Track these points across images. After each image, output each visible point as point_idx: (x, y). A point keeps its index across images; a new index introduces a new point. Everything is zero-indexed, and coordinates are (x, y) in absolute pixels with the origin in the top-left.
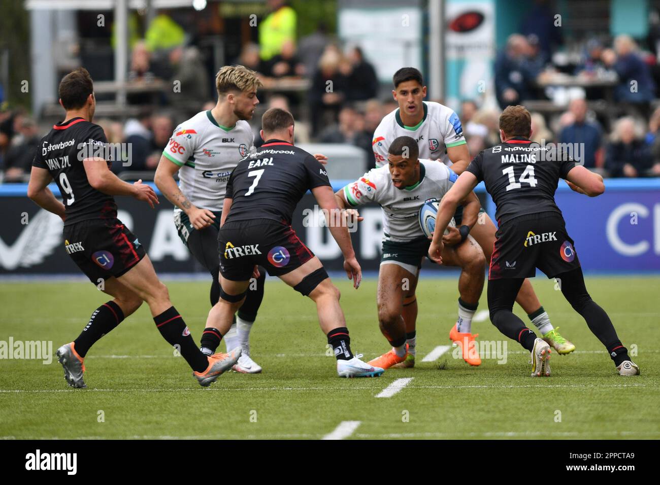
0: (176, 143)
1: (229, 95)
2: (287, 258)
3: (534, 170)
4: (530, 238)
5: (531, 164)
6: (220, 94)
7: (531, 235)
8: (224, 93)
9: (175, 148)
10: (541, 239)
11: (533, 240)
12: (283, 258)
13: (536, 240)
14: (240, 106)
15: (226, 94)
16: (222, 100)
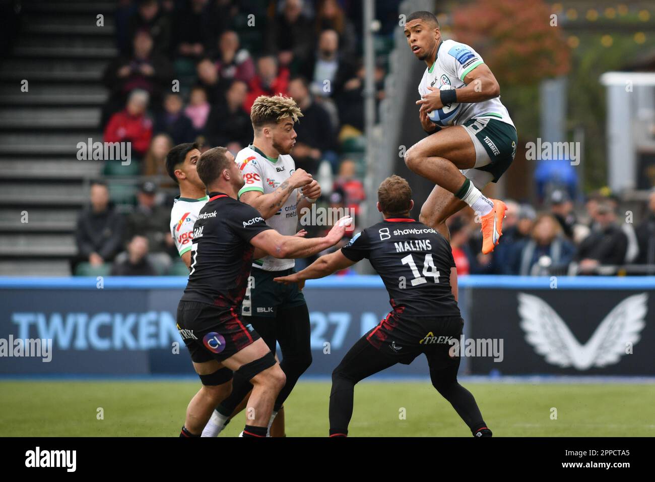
0: (248, 174)
1: (264, 129)
2: (222, 345)
3: (433, 261)
4: (428, 338)
5: (428, 252)
6: (255, 129)
7: (430, 336)
8: (259, 128)
9: (249, 179)
10: (436, 341)
11: (430, 340)
12: (219, 344)
13: (432, 340)
14: (277, 139)
15: (261, 128)
16: (258, 136)
